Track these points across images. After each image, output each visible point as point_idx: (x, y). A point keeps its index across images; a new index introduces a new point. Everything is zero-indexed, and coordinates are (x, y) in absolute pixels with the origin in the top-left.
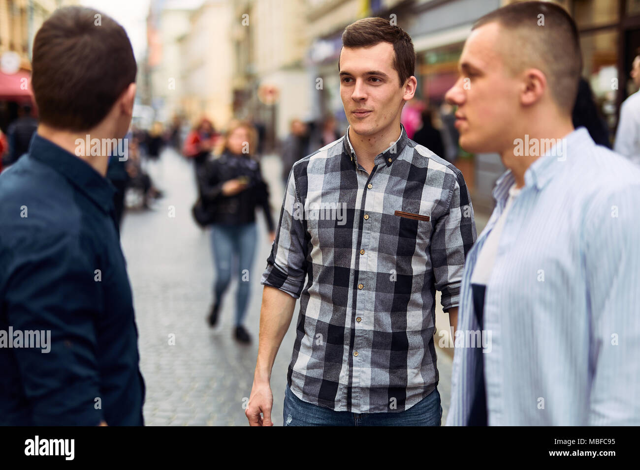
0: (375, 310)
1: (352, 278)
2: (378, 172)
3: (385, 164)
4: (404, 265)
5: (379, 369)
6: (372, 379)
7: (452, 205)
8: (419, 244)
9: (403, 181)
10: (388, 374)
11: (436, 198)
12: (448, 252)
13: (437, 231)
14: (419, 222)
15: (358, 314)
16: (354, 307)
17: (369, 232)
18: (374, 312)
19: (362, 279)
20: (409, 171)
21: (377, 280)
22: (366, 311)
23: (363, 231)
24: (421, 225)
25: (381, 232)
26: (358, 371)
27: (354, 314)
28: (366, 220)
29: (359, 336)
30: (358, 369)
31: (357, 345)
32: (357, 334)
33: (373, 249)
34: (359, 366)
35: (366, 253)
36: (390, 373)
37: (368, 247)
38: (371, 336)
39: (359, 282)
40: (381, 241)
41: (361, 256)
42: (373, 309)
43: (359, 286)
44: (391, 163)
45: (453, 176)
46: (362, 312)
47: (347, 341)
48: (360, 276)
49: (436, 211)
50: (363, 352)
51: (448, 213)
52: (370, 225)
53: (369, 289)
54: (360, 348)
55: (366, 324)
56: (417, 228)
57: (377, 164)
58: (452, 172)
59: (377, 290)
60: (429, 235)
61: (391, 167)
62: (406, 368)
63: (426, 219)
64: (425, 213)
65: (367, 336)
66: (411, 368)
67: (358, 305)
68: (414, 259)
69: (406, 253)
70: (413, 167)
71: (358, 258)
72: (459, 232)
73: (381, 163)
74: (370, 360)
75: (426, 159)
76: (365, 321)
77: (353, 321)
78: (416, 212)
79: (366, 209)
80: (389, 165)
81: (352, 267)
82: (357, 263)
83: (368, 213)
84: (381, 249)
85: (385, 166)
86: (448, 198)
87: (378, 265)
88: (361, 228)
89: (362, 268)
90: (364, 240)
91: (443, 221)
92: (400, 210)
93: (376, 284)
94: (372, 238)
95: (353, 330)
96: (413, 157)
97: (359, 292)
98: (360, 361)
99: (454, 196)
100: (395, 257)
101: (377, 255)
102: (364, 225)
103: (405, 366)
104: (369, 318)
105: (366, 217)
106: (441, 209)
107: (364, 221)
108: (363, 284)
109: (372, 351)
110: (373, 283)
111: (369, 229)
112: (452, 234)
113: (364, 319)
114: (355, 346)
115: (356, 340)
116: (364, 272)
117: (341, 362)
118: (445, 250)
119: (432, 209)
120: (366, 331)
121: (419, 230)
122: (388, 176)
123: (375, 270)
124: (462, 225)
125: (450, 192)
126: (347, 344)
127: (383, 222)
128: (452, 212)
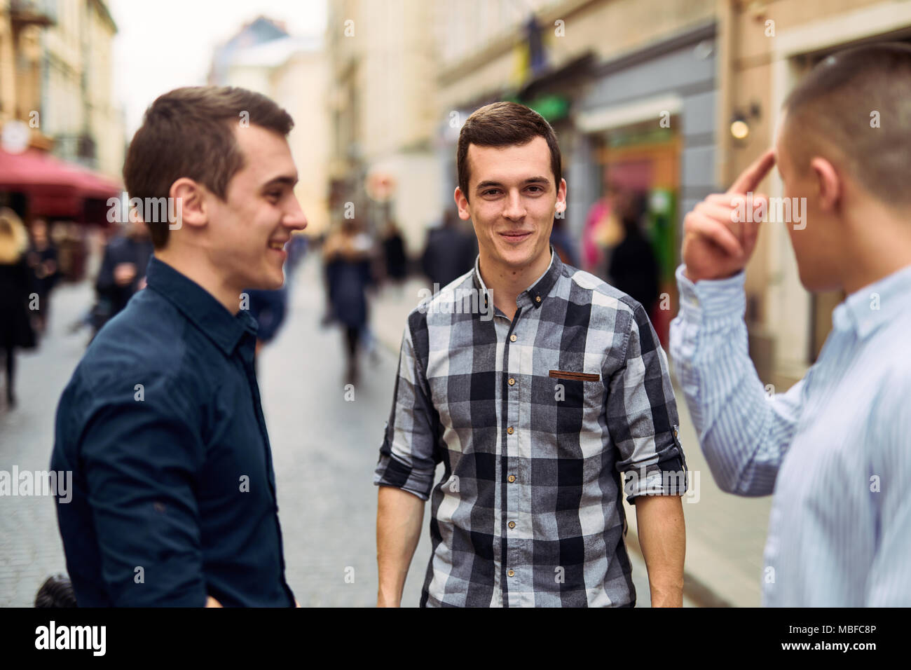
0: (533, 512)
1: (498, 467)
2: (523, 317)
3: (531, 305)
4: (569, 447)
5: (546, 593)
7: (630, 354)
8: (589, 415)
9: (558, 327)
10: (559, 599)
11: (605, 347)
12: (630, 420)
13: (613, 391)
14: (585, 383)
15: (511, 518)
16: (504, 507)
17: (517, 402)
18: (531, 514)
19: (512, 469)
20: (565, 312)
21: (532, 469)
22: (521, 513)
23: (509, 401)
24: (588, 387)
25: (532, 402)
26: (516, 597)
27: (504, 518)
28: (512, 385)
29: (513, 549)
30: (516, 594)
31: (511, 560)
32: (510, 545)
33: (524, 427)
34: (516, 590)
35: (515, 432)
36: (562, 596)
37: (517, 423)
38: (531, 548)
39: (509, 473)
40: (534, 414)
41: (508, 436)
42: (530, 509)
43: (510, 478)
44: (541, 302)
45: (628, 313)
46: (516, 515)
47: (498, 556)
48: (510, 464)
49: (606, 366)
50: (521, 570)
51: (624, 367)
52: (517, 392)
53: (522, 482)
54: (515, 565)
55: (522, 531)
56: (582, 392)
57: (521, 306)
58: (626, 307)
59: (534, 483)
60: (600, 399)
61: (540, 308)
62: (584, 588)
63: (594, 378)
64: (592, 369)
65: (524, 547)
66: (591, 587)
67: (510, 504)
68: (582, 436)
69: (571, 428)
70: (571, 305)
71: (504, 440)
72: (643, 391)
73: (526, 305)
74: (531, 581)
75: (589, 292)
76: (520, 526)
77: (504, 527)
78: (580, 370)
79: (511, 370)
80: (537, 305)
81: (498, 452)
82: (504, 447)
83: (513, 376)
84: (535, 425)
85: (530, 309)
86: (623, 345)
87: (532, 449)
88: (505, 398)
89: (511, 453)
90: (511, 414)
91: (618, 378)
92: (557, 369)
93: (532, 475)
94: (520, 410)
95: (504, 541)
96: (571, 291)
97: (509, 486)
98: (517, 583)
99: (632, 341)
100: (555, 435)
101: (530, 434)
102: (510, 393)
103: (581, 586)
104: (525, 522)
105: (511, 381)
106: (614, 361)
107: (510, 387)
108: (515, 476)
109: (534, 568)
110: (527, 474)
111: (516, 399)
112: (633, 394)
113: (519, 524)
114: (509, 562)
115: (509, 553)
116: (515, 458)
117: (492, 583)
118: (625, 418)
119: (601, 364)
120: (523, 540)
121: (586, 395)
122: (537, 321)
123: (529, 456)
124: (646, 379)
125: (624, 336)
126: (498, 560)
127: (534, 387)
128: (631, 364)
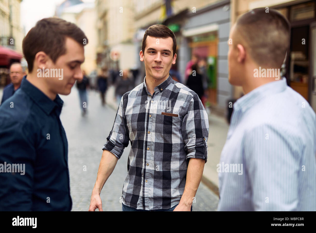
0: (154, 160)
1: (144, 145)
2: (156, 95)
3: (159, 91)
4: (167, 139)
5: (157, 189)
6: (154, 194)
7: (189, 109)
8: (174, 128)
9: (167, 99)
10: (162, 191)
11: (181, 105)
12: (187, 132)
13: (183, 122)
14: (173, 117)
15: (147, 162)
16: (145, 159)
17: (152, 123)
18: (153, 161)
19: (149, 145)
20: (170, 94)
21: (155, 146)
22: (151, 160)
23: (149, 123)
24: (174, 119)
25: (156, 123)
26: (147, 189)
27: (145, 162)
28: (150, 117)
29: (148, 173)
30: (147, 188)
31: (147, 176)
32: (146, 171)
33: (153, 131)
34: (148, 187)
35: (151, 133)
36: (163, 191)
37: (151, 130)
38: (153, 173)
39: (148, 147)
40: (156, 127)
41: (148, 134)
42: (153, 159)
43: (148, 149)
44: (162, 91)
45: (191, 96)
46: (149, 161)
47: (143, 175)
48: (148, 144)
49: (181, 112)
50: (150, 180)
51: (187, 113)
52: (152, 120)
53: (152, 150)
54: (148, 178)
55: (151, 167)
56: (172, 120)
57: (155, 91)
58: (191, 94)
59: (155, 150)
60: (179, 123)
61: (162, 93)
62: (171, 189)
63: (177, 116)
64: (176, 113)
65: (151, 172)
66: (173, 189)
67: (147, 157)
68: (173, 136)
69: (168, 132)
70: (173, 92)
71: (147, 135)
72: (193, 123)
73: (157, 91)
74: (153, 184)
75: (179, 89)
76: (150, 165)
77: (145, 165)
78: (171, 113)
79: (150, 112)
80: (161, 91)
81: (145, 140)
82: (147, 138)
83: (151, 114)
84: (157, 131)
85: (159, 92)
86: (187, 106)
87: (155, 139)
88: (148, 121)
89: (149, 140)
90: (149, 127)
91: (185, 117)
92: (164, 112)
93: (155, 148)
94: (152, 126)
95: (145, 169)
96: (173, 88)
97: (147, 151)
98: (148, 184)
99: (190, 105)
100: (163, 134)
101: (155, 134)
102: (149, 120)
103: (170, 188)
104: (152, 164)
105: (150, 116)
106: (183, 111)
107: (149, 118)
108: (149, 148)
109: (154, 180)
110: (153, 147)
111: (151, 122)
112: (189, 123)
113: (150, 164)
114: (146, 177)
115: (146, 174)
116: (150, 142)
117: (140, 185)
118: (186, 131)
119: (179, 111)
120: (151, 170)
121: (173, 121)
122: (160, 97)
123: (154, 141)
124: (195, 119)
125: (188, 103)
126: (142, 177)
127: (157, 118)
128: (189, 113)
